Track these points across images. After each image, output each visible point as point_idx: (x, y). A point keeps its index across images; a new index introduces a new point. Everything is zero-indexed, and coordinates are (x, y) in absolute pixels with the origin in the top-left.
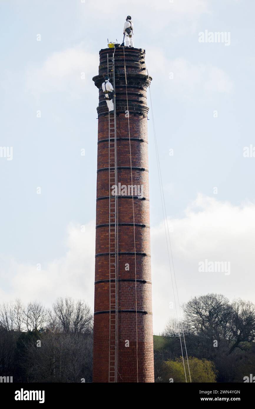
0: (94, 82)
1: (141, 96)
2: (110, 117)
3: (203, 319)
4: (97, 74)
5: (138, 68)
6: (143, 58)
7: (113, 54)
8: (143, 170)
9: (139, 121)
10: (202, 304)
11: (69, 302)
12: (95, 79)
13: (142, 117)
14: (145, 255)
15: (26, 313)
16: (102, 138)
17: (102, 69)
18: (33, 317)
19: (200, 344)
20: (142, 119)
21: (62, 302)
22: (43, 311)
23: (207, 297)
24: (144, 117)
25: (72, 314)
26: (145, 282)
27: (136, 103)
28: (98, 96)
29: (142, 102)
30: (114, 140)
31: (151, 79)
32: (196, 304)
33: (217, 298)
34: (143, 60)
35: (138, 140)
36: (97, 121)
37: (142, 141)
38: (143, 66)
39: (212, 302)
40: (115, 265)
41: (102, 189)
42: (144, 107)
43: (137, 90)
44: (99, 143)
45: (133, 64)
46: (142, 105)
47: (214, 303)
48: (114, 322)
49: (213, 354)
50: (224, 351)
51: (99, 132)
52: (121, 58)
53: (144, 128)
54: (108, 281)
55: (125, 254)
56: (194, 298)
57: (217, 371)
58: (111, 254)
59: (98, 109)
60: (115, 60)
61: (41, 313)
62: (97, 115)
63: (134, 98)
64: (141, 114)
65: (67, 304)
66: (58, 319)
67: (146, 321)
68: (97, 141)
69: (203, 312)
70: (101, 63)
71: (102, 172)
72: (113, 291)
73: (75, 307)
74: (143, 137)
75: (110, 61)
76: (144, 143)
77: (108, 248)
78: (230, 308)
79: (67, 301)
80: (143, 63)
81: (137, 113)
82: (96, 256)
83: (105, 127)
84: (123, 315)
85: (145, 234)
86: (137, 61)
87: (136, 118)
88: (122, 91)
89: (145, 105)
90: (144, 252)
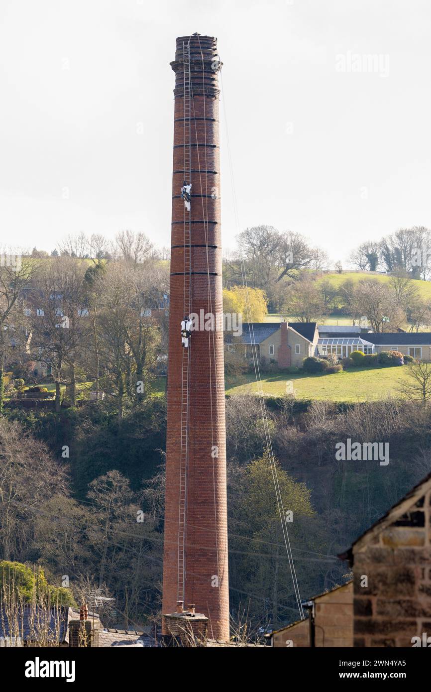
0: (171, 67)
1: (213, 79)
2: (186, 99)
3: (255, 249)
4: (174, 59)
5: (211, 54)
6: (215, 45)
7: (189, 42)
8: (215, 146)
9: (212, 102)
10: (254, 235)
11: (130, 233)
12: (172, 64)
13: (214, 98)
14: (216, 223)
15: (90, 243)
16: (177, 118)
17: (179, 55)
18: (96, 247)
19: (251, 272)
20: (214, 100)
21: (123, 233)
22: (106, 241)
23: (259, 228)
24: (216, 99)
25: (132, 244)
26: (215, 247)
27: (209, 86)
28: (175, 79)
29: (214, 85)
30: (189, 119)
31: (222, 64)
32: (248, 234)
33: (268, 229)
34: (215, 47)
35: (211, 120)
36: (173, 102)
37: (214, 120)
38: (215, 53)
39: (263, 233)
40: (190, 232)
41: (178, 163)
42: (216, 90)
43: (210, 74)
44: (175, 122)
45: (207, 51)
46: (214, 88)
47: (265, 234)
48: (188, 282)
49: (263, 281)
50: (273, 279)
51: (175, 112)
52: (195, 45)
53: (216, 108)
54: (183, 246)
55: (198, 222)
56: (246, 229)
57: (268, 299)
58: (186, 223)
59: (174, 91)
60: (190, 47)
61: (104, 243)
62: (173, 96)
63: (208, 81)
64: (213, 96)
65: (128, 235)
66: (120, 248)
67: (217, 281)
68: (174, 120)
69: (255, 242)
70: (177, 50)
71: (178, 149)
72: (188, 256)
73: (135, 238)
74: (215, 117)
75: (186, 48)
76: (216, 123)
77: (183, 217)
78: (280, 238)
79: (127, 232)
80: (215, 49)
81: (210, 95)
82: (172, 224)
83: (181, 108)
84: (196, 276)
85: (216, 205)
86: (211, 48)
87: (209, 100)
88: (197, 75)
89: (217, 88)
90: (216, 221)
